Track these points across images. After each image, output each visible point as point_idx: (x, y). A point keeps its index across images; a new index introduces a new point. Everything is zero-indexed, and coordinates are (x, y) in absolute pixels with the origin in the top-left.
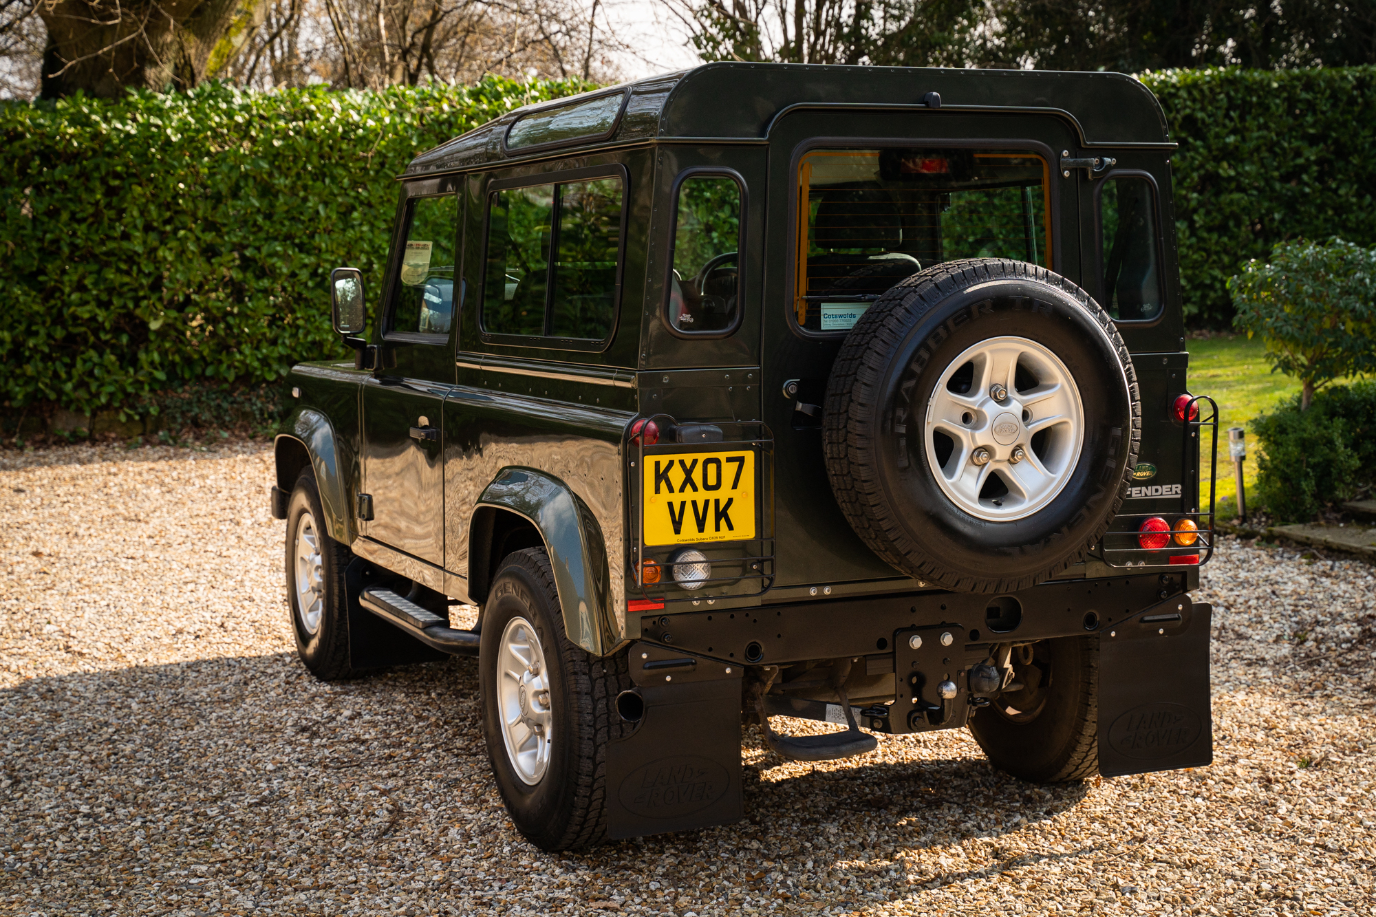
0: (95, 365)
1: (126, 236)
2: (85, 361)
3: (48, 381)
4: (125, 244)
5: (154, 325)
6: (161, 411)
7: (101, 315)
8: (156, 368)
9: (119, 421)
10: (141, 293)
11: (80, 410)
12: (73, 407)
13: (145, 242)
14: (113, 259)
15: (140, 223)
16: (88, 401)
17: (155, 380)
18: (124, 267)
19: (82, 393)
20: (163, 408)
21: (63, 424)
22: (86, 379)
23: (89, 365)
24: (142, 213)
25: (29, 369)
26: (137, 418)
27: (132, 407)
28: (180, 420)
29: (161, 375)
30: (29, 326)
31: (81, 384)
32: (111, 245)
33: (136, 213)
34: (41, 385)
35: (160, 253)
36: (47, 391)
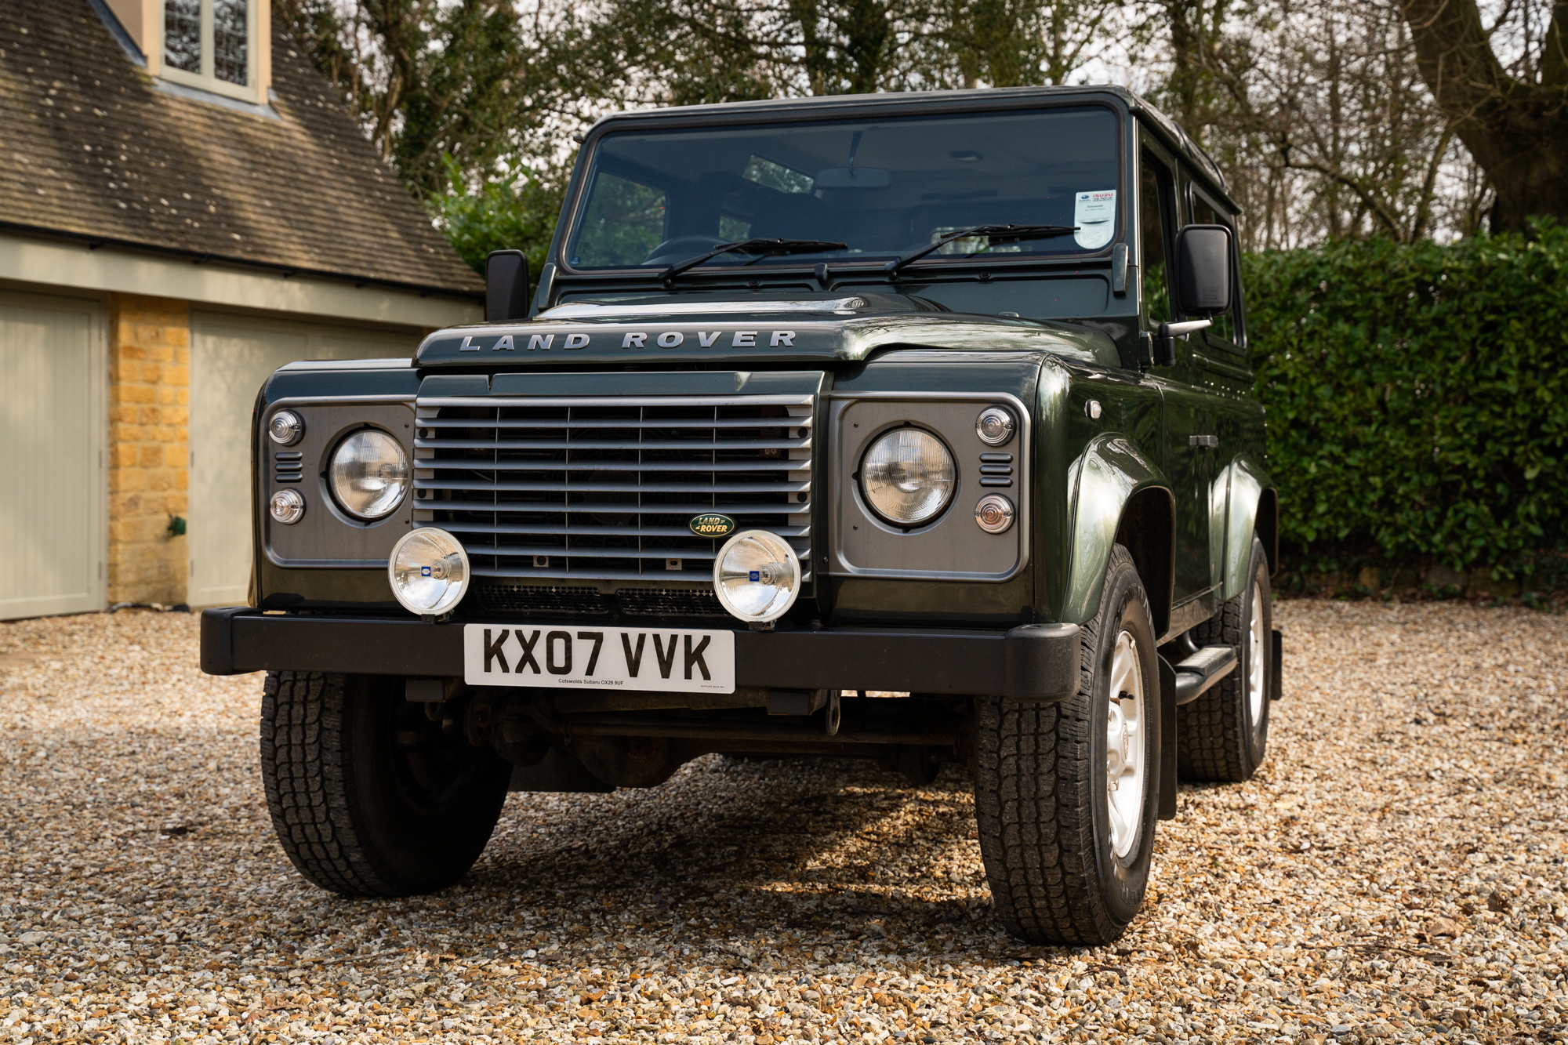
0: (1467, 516)
1: (1501, 376)
2: (1456, 512)
3: (1418, 531)
4: (1499, 385)
5: (1530, 474)
6: (1537, 571)
7: (1473, 461)
8: (1532, 522)
9: (1491, 579)
10: (1517, 438)
11: (1451, 565)
12: (1445, 561)
13: (1521, 382)
14: (1487, 401)
15: (1515, 361)
16: (1461, 556)
17: (1531, 535)
18: (1497, 408)
19: (1454, 547)
20: (1539, 567)
21: (1435, 580)
22: (1457, 531)
23: (1461, 516)
24: (1518, 350)
25: (1400, 518)
26: (1511, 576)
27: (1507, 564)
28: (1554, 581)
29: (1536, 530)
30: (1402, 471)
31: (1452, 537)
32: (1485, 386)
33: (1512, 350)
34: (1412, 537)
35: (1538, 393)
36: (1418, 542)
